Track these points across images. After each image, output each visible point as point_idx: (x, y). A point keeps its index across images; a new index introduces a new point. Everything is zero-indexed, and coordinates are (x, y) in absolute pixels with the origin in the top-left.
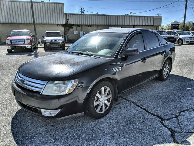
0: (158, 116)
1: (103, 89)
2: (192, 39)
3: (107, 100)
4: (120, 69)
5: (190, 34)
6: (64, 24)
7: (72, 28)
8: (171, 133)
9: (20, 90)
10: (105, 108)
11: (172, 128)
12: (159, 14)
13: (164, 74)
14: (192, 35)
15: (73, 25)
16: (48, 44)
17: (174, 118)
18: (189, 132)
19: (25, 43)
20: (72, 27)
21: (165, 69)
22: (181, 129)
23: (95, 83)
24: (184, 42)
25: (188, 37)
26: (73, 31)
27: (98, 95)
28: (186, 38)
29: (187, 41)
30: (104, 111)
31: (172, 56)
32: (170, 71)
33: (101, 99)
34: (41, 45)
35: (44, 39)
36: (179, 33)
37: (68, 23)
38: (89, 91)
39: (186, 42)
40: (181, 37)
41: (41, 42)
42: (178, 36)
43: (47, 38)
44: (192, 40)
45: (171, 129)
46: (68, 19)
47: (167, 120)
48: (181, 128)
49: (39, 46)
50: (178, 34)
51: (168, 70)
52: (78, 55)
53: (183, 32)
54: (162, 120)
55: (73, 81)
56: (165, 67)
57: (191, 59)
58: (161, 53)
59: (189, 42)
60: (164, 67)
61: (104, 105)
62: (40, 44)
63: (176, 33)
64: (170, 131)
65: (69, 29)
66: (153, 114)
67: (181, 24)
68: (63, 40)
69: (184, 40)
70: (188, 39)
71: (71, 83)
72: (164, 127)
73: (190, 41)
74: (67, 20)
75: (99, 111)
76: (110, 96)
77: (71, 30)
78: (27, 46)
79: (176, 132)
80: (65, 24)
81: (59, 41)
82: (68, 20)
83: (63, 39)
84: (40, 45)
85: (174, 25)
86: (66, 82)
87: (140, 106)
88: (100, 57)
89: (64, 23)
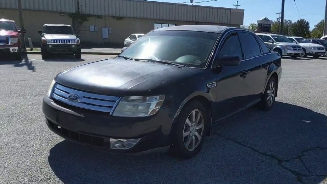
0: (272, 157)
1: (194, 112)
2: (296, 49)
3: (197, 131)
4: (215, 85)
5: (292, 40)
6: (72, 13)
7: (88, 20)
8: (296, 176)
9: (71, 111)
10: (195, 144)
11: (296, 170)
12: (237, 5)
13: (268, 99)
14: (297, 43)
15: (90, 15)
16: (50, 46)
17: (296, 158)
18: (321, 175)
19: (8, 43)
20: (88, 18)
21: (268, 92)
22: (309, 172)
23: (186, 102)
24: (283, 54)
25: (290, 46)
26: (90, 26)
27: (188, 121)
28: (286, 47)
29: (289, 52)
30: (194, 148)
31: (278, 72)
32: (276, 95)
33: (191, 129)
34: (32, 50)
35: (43, 38)
36: (274, 38)
37: (80, 11)
38: (178, 114)
39: (287, 54)
40: (279, 45)
41: (31, 44)
42: (273, 43)
43: (48, 37)
44: (296, 52)
45: (295, 172)
46: (80, 4)
47: (287, 161)
48: (309, 170)
49: (28, 50)
50: (273, 40)
51: (273, 93)
52: (148, 62)
53: (281, 36)
54: (280, 161)
55: (158, 97)
56: (270, 90)
57: (300, 81)
58: (264, 66)
59: (291, 54)
60: (268, 88)
61: (194, 138)
62: (28, 46)
63: (271, 39)
64: (294, 174)
65: (82, 23)
66: (264, 154)
67: (275, 24)
68: (78, 41)
69: (284, 50)
70: (291, 50)
71: (155, 100)
72: (285, 170)
73: (292, 52)
74: (78, 5)
75: (189, 148)
76: (201, 126)
77: (85, 23)
78: (11, 49)
79: (304, 175)
80: (74, 12)
81: (71, 43)
82: (80, 6)
83: (78, 39)
84: (30, 48)
85: (263, 25)
86: (148, 98)
87: (243, 143)
88: (184, 66)
89: (73, 10)
